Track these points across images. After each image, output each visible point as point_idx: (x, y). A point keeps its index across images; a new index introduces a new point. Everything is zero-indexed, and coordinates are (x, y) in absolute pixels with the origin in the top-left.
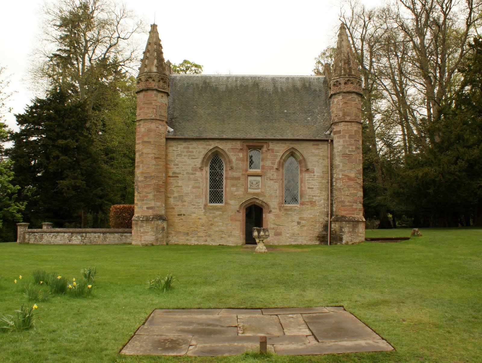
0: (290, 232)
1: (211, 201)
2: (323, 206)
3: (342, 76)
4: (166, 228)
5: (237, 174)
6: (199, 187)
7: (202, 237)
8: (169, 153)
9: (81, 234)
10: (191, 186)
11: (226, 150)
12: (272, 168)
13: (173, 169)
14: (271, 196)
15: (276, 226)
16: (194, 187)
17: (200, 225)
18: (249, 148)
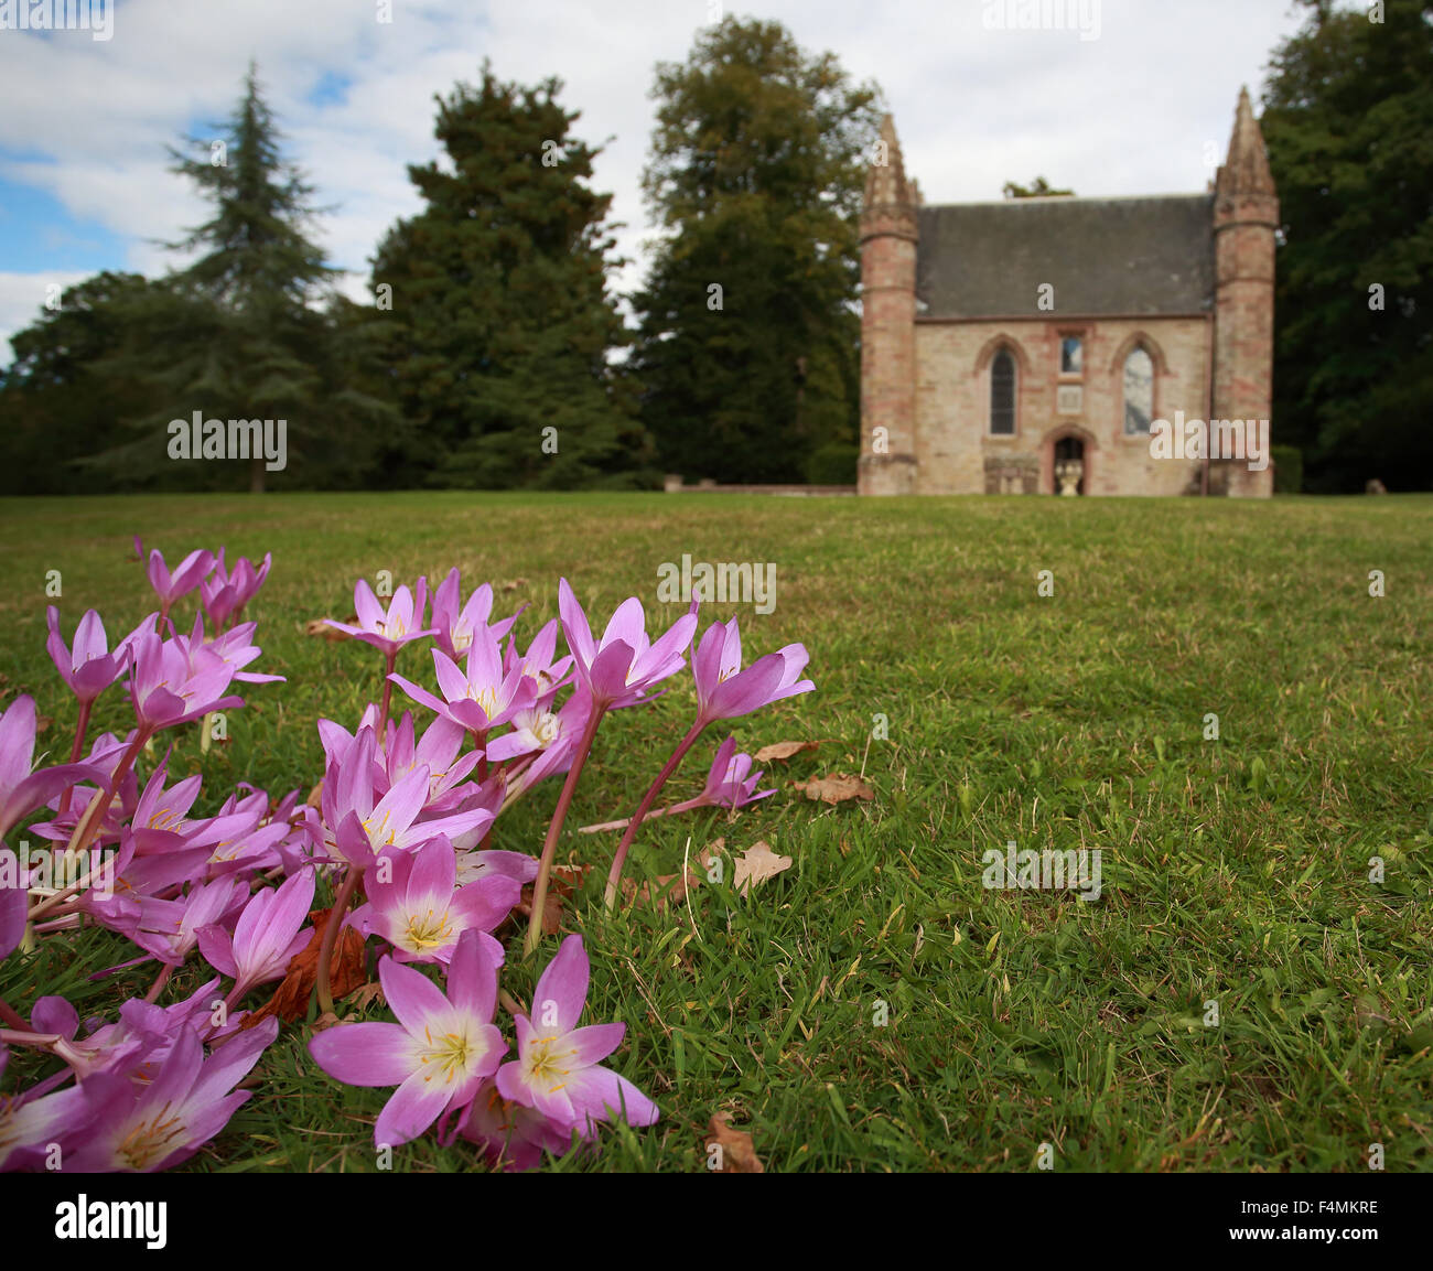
1: (994, 430)
4: (914, 477)
5: (1039, 381)
8: (920, 347)
10: (957, 405)
11: (1020, 339)
12: (1100, 371)
13: (926, 375)
14: (1100, 420)
16: (963, 407)
18: (1061, 333)
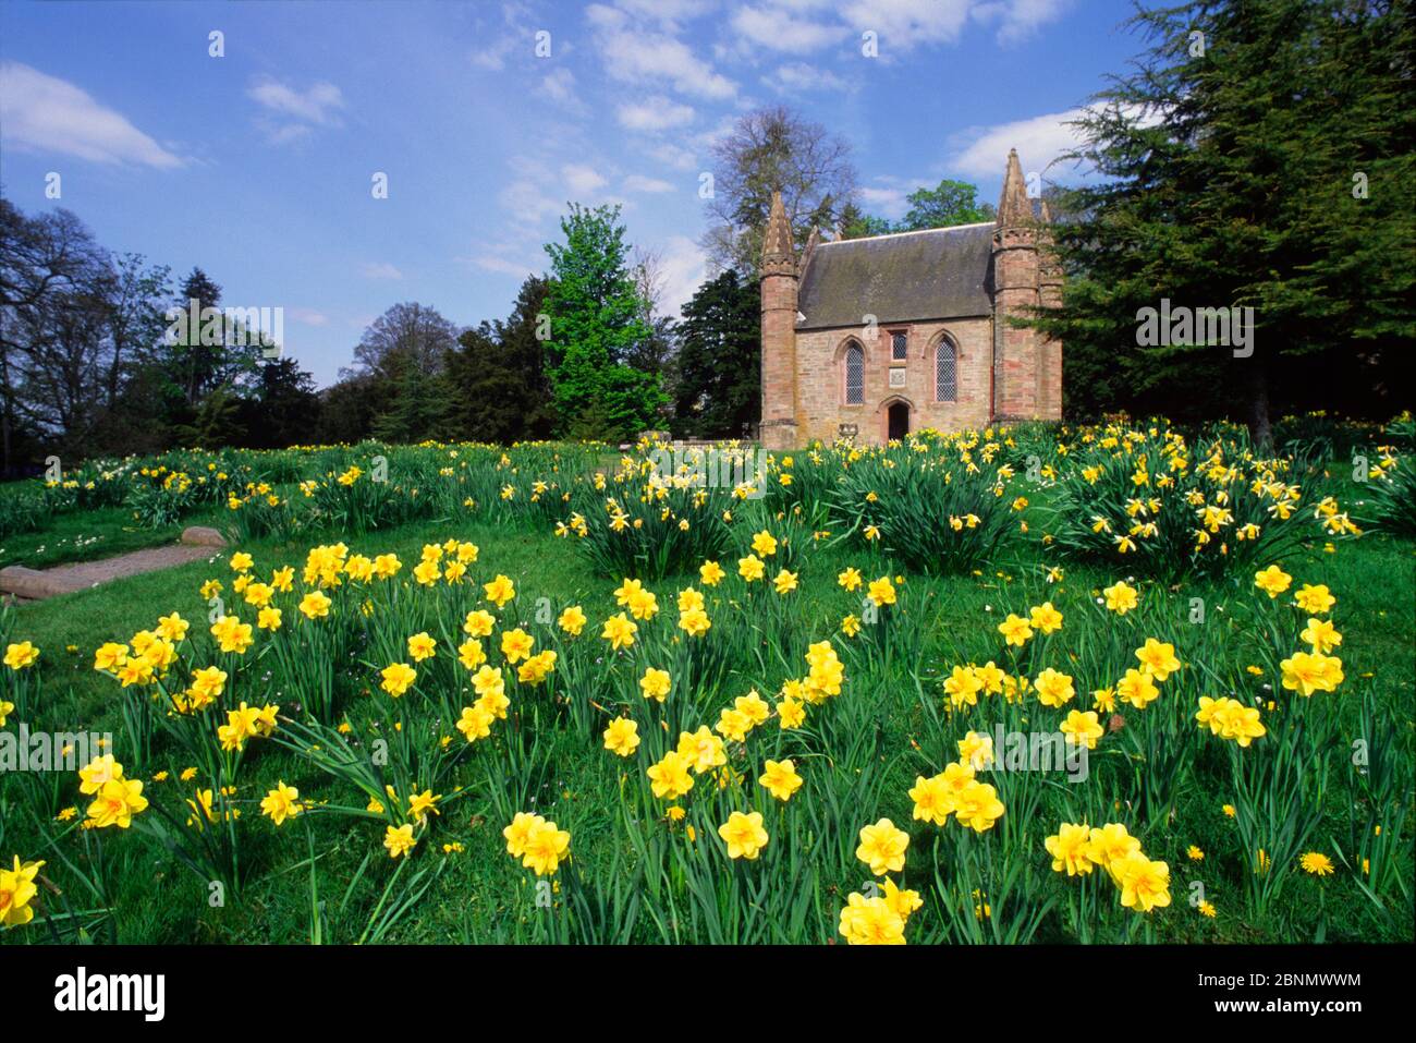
1: (848, 401)
2: (981, 401)
5: (876, 365)
8: (798, 345)
10: (823, 385)
11: (863, 338)
12: (917, 357)
13: (803, 365)
14: (917, 392)
16: (827, 385)
18: (892, 333)
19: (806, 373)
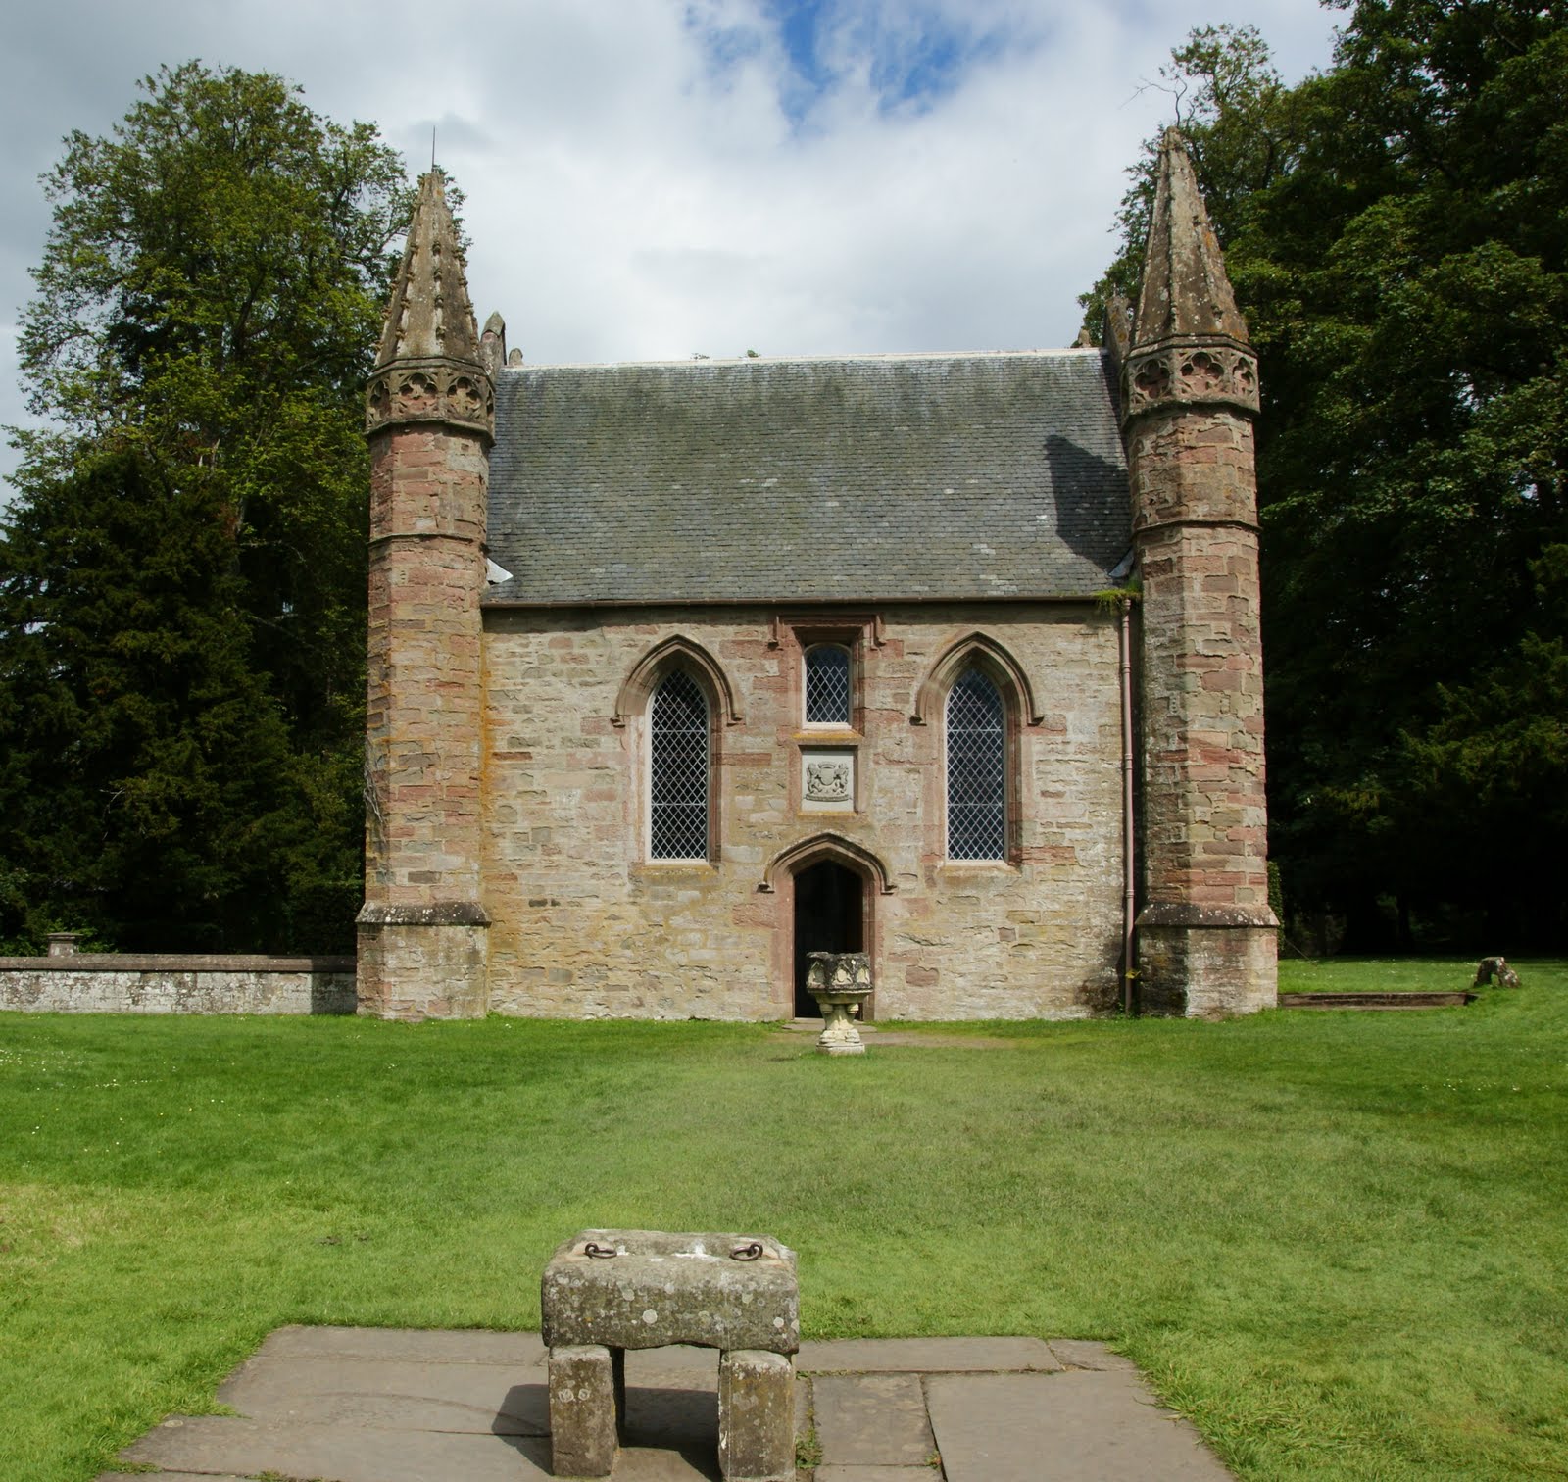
0: (972, 968)
1: (659, 849)
2: (1104, 863)
3: (1175, 341)
4: (483, 953)
5: (759, 740)
6: (610, 797)
7: (626, 988)
8: (496, 663)
9: (177, 975)
10: (578, 793)
11: (714, 650)
12: (894, 715)
14: (892, 827)
15: (918, 946)
16: (592, 796)
17: (616, 942)
18: (804, 638)
19: (520, 749)
